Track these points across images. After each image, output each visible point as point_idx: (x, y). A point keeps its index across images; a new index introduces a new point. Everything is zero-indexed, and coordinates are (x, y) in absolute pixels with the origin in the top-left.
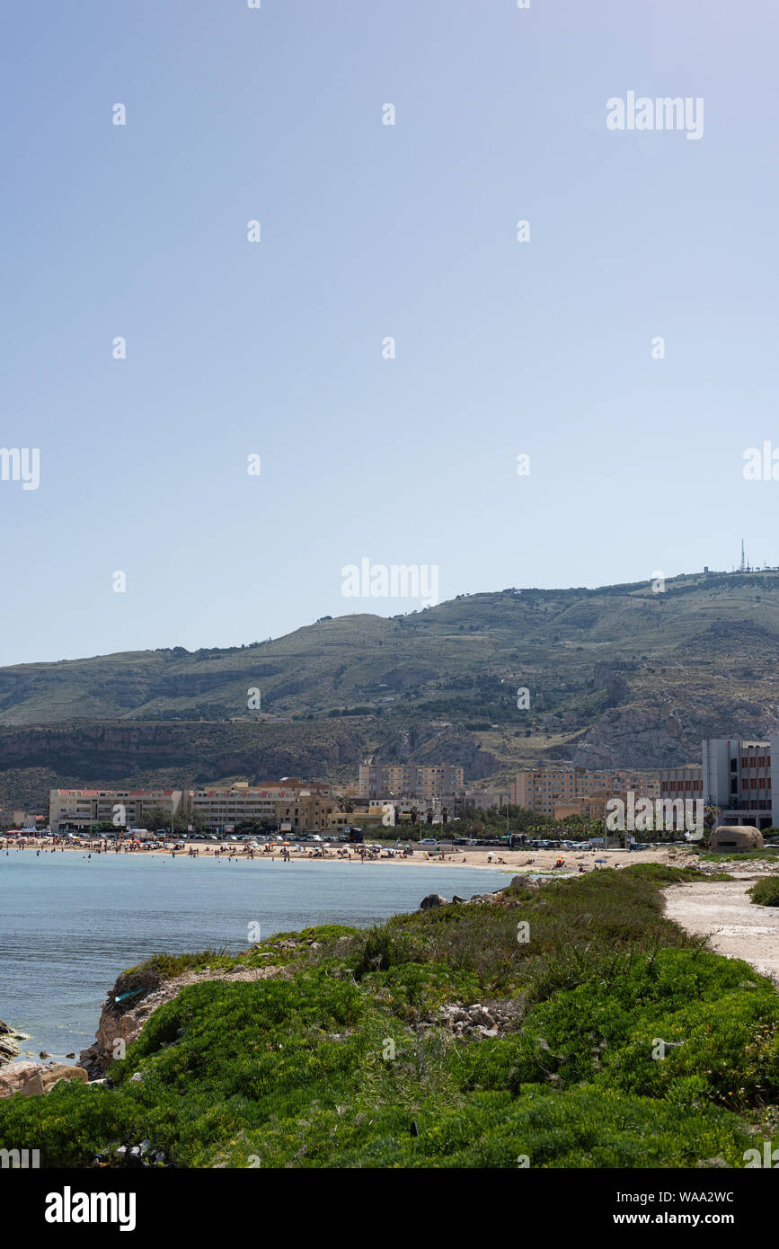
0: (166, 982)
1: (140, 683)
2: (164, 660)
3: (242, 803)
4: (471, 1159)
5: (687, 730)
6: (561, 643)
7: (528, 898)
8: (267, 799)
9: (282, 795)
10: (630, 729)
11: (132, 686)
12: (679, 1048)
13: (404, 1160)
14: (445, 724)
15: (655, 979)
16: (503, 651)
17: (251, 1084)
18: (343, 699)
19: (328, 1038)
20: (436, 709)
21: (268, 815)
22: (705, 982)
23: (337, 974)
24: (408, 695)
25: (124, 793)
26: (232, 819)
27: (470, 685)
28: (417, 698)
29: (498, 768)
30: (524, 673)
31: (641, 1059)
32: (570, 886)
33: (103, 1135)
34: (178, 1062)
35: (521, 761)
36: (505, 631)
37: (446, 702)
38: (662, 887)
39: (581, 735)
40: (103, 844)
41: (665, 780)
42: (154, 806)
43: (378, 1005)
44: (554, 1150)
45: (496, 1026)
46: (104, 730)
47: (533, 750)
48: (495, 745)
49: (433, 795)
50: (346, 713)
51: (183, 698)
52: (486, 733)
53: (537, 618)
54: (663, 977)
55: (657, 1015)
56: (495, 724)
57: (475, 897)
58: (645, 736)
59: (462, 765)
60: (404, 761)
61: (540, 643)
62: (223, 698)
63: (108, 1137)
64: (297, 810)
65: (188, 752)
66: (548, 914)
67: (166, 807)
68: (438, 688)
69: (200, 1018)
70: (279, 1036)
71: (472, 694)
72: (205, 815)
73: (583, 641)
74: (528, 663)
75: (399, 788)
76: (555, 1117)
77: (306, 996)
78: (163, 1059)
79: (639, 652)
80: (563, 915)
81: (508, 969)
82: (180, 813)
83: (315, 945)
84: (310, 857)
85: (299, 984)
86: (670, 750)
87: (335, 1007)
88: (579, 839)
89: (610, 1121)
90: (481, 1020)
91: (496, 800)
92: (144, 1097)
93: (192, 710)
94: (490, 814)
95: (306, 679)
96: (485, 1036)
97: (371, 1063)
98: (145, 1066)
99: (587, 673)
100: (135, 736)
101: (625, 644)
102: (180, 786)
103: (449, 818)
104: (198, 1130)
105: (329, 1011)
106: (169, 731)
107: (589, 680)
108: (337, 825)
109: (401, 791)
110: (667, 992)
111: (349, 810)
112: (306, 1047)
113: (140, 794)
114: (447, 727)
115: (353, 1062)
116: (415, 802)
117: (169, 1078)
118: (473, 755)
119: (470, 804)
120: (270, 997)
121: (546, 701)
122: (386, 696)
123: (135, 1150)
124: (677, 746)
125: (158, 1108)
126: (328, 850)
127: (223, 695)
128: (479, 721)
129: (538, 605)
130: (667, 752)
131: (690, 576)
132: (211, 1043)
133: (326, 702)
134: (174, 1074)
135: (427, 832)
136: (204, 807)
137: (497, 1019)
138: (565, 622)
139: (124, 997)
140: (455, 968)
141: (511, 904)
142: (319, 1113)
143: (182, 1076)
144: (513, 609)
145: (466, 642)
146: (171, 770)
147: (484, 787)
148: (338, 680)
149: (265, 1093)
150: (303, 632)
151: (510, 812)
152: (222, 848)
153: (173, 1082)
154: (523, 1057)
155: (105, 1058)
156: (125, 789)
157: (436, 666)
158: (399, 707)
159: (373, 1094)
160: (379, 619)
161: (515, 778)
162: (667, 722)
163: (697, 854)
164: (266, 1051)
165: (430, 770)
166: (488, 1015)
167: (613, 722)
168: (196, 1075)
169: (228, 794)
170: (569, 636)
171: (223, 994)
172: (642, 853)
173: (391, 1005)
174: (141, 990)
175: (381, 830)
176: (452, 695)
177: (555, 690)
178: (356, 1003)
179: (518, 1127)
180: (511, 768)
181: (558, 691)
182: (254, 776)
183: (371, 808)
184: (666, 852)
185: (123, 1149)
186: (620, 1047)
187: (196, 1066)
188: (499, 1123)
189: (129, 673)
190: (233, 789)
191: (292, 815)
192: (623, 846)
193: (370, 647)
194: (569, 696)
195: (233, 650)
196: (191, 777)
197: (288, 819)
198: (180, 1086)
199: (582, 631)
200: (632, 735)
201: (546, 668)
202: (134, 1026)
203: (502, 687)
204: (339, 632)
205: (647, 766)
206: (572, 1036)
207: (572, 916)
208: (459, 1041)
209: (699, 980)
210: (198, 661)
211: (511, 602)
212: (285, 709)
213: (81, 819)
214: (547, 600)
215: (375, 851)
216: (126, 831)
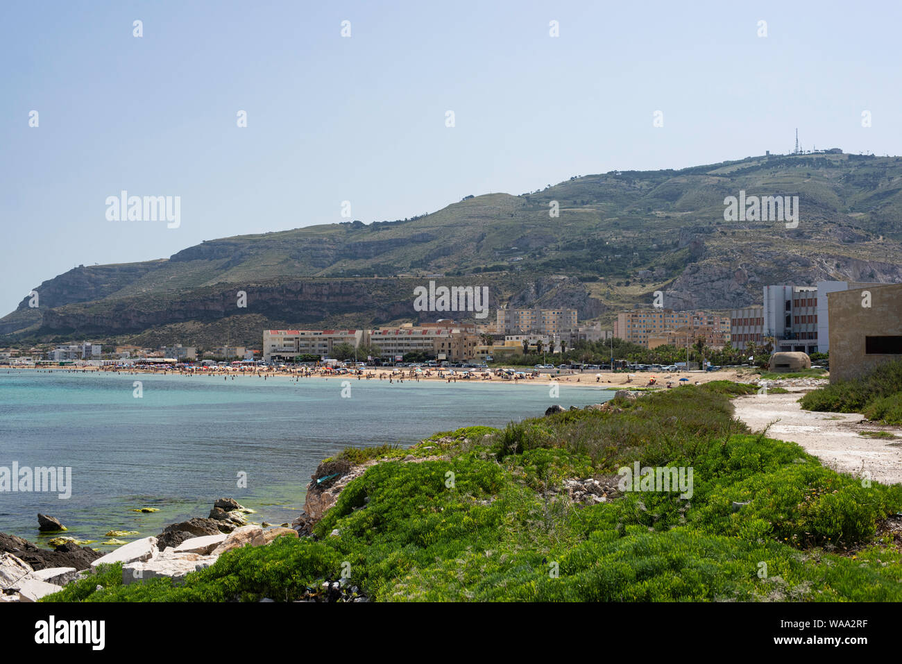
0: (355, 468)
1: (328, 249)
2: (345, 231)
3: (408, 339)
4: (589, 577)
5: (752, 279)
6: (653, 213)
7: (628, 406)
8: (427, 336)
9: (439, 332)
10: (707, 279)
11: (322, 252)
12: (746, 506)
13: (539, 579)
14: (563, 278)
15: (727, 457)
16: (607, 220)
17: (421, 536)
18: (484, 259)
19: (478, 503)
20: (556, 266)
21: (428, 347)
22: (766, 459)
23: (484, 457)
24: (534, 255)
25: (319, 332)
26: (400, 351)
27: (583, 247)
28: (540, 257)
29: (604, 310)
30: (624, 237)
31: (717, 515)
32: (660, 398)
33: (311, 573)
34: (366, 521)
35: (622, 305)
36: (609, 204)
37: (563, 260)
38: (732, 398)
39: (669, 284)
40: (304, 370)
41: (734, 317)
42: (341, 342)
43: (515, 479)
44: (652, 571)
45: (605, 495)
46: (302, 285)
47: (631, 296)
48: (602, 293)
49: (554, 331)
50: (486, 270)
51: (361, 260)
52: (594, 284)
53: (633, 194)
54: (733, 456)
55: (729, 484)
56: (601, 276)
57: (587, 407)
58: (718, 284)
59: (575, 308)
60: (531, 306)
61: (637, 213)
62: (392, 260)
63: (315, 575)
64: (450, 344)
65: (366, 301)
66: (644, 417)
67: (351, 343)
68: (557, 249)
69: (381, 489)
70: (441, 502)
71: (583, 253)
72: (381, 348)
73: (671, 211)
74: (627, 229)
75: (528, 326)
76: (653, 548)
77: (461, 472)
78: (355, 519)
79: (714, 219)
80: (656, 418)
81: (613, 454)
82: (362, 346)
83: (466, 441)
84: (460, 379)
85: (455, 464)
86: (739, 294)
87: (482, 481)
88: (667, 363)
89: (695, 551)
90: (593, 490)
91: (603, 335)
92: (341, 546)
93: (369, 269)
94: (598, 345)
95: (455, 244)
96: (596, 502)
97: (511, 521)
98: (341, 524)
99: (673, 236)
100: (325, 289)
101: (705, 212)
102: (361, 327)
103: (566, 348)
104: (382, 570)
105: (479, 484)
106: (352, 285)
107: (675, 241)
108: (481, 355)
109: (529, 329)
110: (737, 467)
111: (490, 344)
112: (461, 510)
113: (332, 333)
114: (564, 279)
115: (497, 520)
116: (540, 337)
117: (360, 533)
118: (584, 301)
119: (583, 338)
120: (433, 473)
121: (641, 258)
122: (517, 256)
123: (336, 585)
124: (744, 291)
125: (352, 554)
126: (474, 373)
127: (392, 257)
128: (590, 274)
129: (635, 183)
130: (736, 296)
131: (755, 159)
132: (390, 507)
133: (471, 261)
134: (363, 530)
135: (549, 359)
136: (379, 342)
137: (606, 490)
138: (656, 196)
139: (323, 479)
140: (574, 453)
141: (615, 411)
142: (472, 555)
143: (369, 531)
144: (615, 187)
145: (578, 214)
146: (353, 314)
147: (593, 325)
148: (479, 244)
149: (431, 543)
150: (452, 207)
151: (614, 343)
152: (393, 373)
153: (362, 535)
154: (626, 516)
155: (311, 524)
156: (319, 330)
157: (555, 233)
158: (527, 265)
159: (513, 543)
160: (511, 197)
161: (617, 318)
162: (736, 274)
163: (759, 374)
164: (431, 512)
165: (551, 313)
166: (599, 486)
167: (694, 273)
168: (380, 530)
169: (397, 332)
170: (659, 208)
171: (398, 472)
172: (716, 373)
173: (525, 479)
174: (336, 474)
175: (516, 358)
176: (568, 254)
177: (649, 250)
178: (498, 477)
179: (624, 556)
180: (614, 310)
181: (651, 250)
182: (416, 319)
183: (506, 341)
184: (735, 373)
185: (327, 584)
186: (700, 507)
187: (379, 524)
188: (610, 552)
189: (320, 242)
190: (401, 328)
191: (446, 348)
192: (701, 369)
193: (504, 219)
194: (659, 254)
195: (398, 223)
196: (369, 320)
197: (443, 351)
198: (368, 539)
199: (669, 203)
200: (709, 283)
201: (641, 232)
202: (331, 500)
203: (607, 248)
204: (480, 207)
205: (720, 307)
206: (663, 500)
207: (663, 418)
208: (577, 506)
209: (761, 458)
210: (372, 231)
211: (614, 181)
212: (439, 267)
213: (287, 352)
214: (641, 179)
215: (510, 374)
216: (321, 361)
